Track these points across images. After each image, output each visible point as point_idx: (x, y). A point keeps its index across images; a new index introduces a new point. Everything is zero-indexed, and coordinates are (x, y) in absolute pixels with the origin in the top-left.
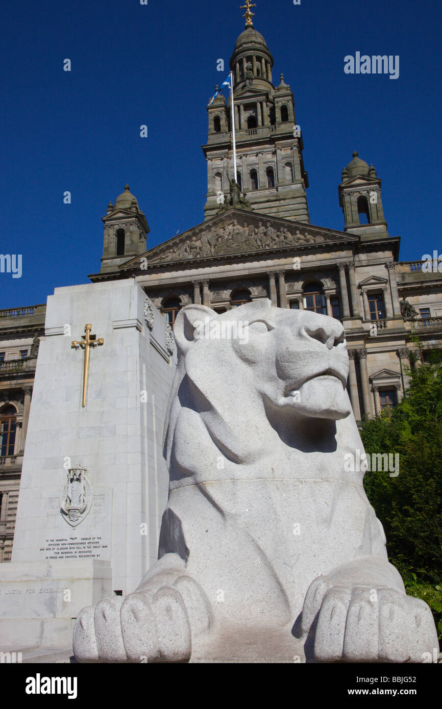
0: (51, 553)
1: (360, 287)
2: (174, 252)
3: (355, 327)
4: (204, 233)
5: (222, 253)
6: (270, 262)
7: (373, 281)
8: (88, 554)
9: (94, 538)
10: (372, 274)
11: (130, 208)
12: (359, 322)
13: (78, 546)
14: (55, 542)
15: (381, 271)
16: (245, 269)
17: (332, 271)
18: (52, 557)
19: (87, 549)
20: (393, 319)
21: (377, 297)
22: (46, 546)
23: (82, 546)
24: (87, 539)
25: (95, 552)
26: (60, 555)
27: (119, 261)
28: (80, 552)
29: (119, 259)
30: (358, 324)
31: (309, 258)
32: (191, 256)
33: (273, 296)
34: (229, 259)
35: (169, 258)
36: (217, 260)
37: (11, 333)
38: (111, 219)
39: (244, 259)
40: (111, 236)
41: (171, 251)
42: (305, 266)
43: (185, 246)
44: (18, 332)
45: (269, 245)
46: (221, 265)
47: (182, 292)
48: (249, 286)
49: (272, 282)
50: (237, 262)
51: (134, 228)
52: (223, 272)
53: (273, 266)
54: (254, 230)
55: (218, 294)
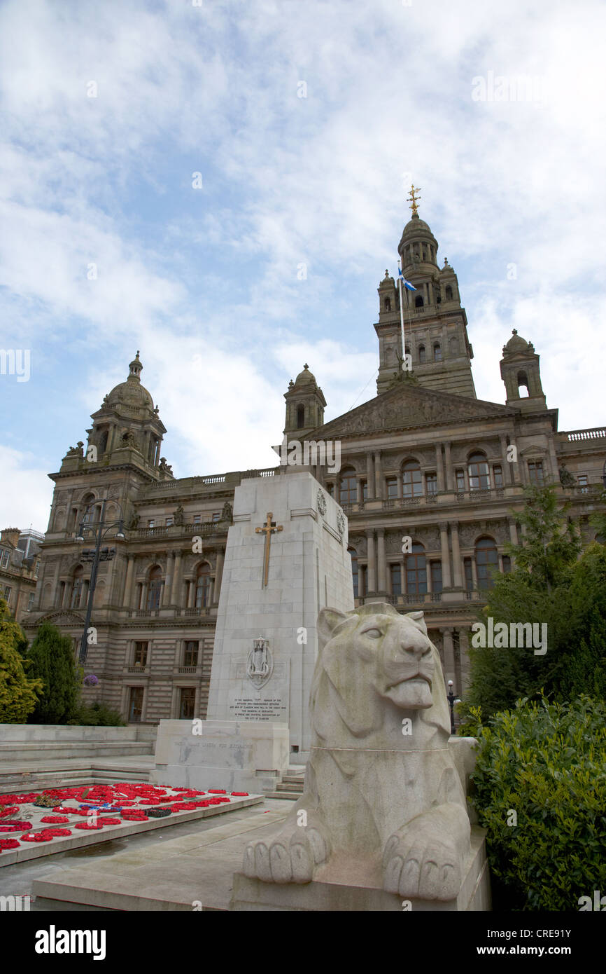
0: (239, 711)
1: (521, 456)
2: (348, 425)
3: (517, 494)
4: (375, 408)
5: (392, 426)
6: (437, 434)
7: (533, 451)
8: (270, 713)
9: (274, 701)
10: (532, 444)
11: (309, 385)
12: (519, 490)
13: (262, 706)
14: (243, 702)
16: (413, 440)
17: (495, 441)
18: (239, 714)
19: (268, 710)
22: (235, 704)
23: (265, 706)
24: (269, 701)
25: (276, 712)
26: (247, 713)
28: (263, 711)
29: (299, 432)
30: (519, 491)
31: (473, 429)
32: (364, 429)
33: (439, 467)
34: (399, 431)
35: (344, 431)
36: (387, 432)
37: (205, 498)
38: (292, 396)
39: (413, 431)
40: (292, 410)
41: (346, 424)
42: (467, 437)
43: (359, 420)
44: (210, 497)
45: (435, 418)
46: (392, 436)
47: (356, 462)
48: (418, 456)
49: (438, 452)
50: (407, 434)
51: (312, 403)
52: (393, 443)
53: (440, 437)
54: (421, 404)
55: (388, 463)
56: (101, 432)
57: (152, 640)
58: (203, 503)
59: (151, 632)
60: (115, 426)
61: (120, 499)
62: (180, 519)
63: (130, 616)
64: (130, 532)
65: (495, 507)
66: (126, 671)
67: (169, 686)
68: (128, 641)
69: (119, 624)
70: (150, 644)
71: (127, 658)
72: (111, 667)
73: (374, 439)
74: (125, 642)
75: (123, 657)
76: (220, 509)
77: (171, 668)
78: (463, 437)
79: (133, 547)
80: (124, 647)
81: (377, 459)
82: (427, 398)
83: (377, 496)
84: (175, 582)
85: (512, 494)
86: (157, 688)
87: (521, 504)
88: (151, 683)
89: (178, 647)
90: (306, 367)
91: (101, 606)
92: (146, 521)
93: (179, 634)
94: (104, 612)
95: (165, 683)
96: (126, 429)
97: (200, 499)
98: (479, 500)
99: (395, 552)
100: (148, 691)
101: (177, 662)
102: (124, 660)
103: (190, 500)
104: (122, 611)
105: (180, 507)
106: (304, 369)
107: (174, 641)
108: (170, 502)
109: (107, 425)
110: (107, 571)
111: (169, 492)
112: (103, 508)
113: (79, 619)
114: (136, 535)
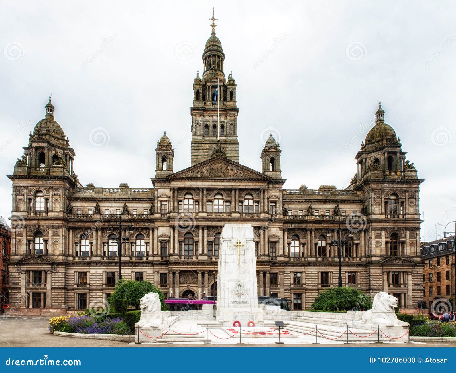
1: (268, 199)
2: (192, 173)
4: (205, 165)
5: (213, 177)
6: (233, 184)
7: (273, 197)
10: (273, 194)
11: (167, 145)
14: (234, 302)
15: (277, 194)
16: (222, 185)
17: (257, 190)
20: (279, 214)
21: (273, 206)
27: (163, 173)
30: (267, 215)
31: (250, 184)
32: (199, 176)
33: (233, 199)
34: (216, 180)
35: (189, 175)
36: (211, 179)
37: (111, 200)
38: (160, 150)
39: (222, 181)
40: (160, 159)
41: (190, 172)
42: (247, 187)
43: (197, 171)
44: (115, 200)
45: (233, 176)
46: (212, 182)
47: (193, 192)
48: (223, 193)
49: (233, 192)
50: (219, 182)
51: (171, 157)
52: (213, 185)
53: (235, 185)
54: (227, 167)
55: (209, 194)
56: (38, 152)
57: (89, 272)
58: (110, 203)
59: (88, 268)
60: (48, 149)
61: (61, 196)
62: (98, 210)
63: (74, 259)
64: (69, 215)
65: (256, 221)
66: (75, 286)
67: (101, 293)
68: (75, 272)
69: (69, 264)
70: (88, 274)
71: (75, 280)
72: (67, 284)
73: (204, 182)
74: (73, 272)
75: (73, 280)
76: (121, 207)
77: (101, 285)
78: (244, 187)
79: (71, 223)
80: (73, 275)
81: (205, 192)
82: (230, 165)
83: (204, 210)
84: (99, 243)
85: (264, 216)
86: (95, 294)
87: (267, 221)
88: (91, 291)
89: (104, 275)
90: (165, 133)
91: (58, 254)
92: (76, 209)
93: (104, 268)
94: (61, 257)
95: (99, 291)
96: (54, 152)
97: (108, 200)
98: (249, 217)
99: (211, 237)
100: (89, 295)
101: (104, 282)
102: (74, 281)
103: (103, 200)
104: (70, 257)
105: (97, 203)
106: (164, 135)
107: (102, 272)
108: (90, 200)
109: (43, 148)
110: (59, 236)
111: (88, 194)
112: (50, 200)
113: (47, 260)
114: (72, 217)
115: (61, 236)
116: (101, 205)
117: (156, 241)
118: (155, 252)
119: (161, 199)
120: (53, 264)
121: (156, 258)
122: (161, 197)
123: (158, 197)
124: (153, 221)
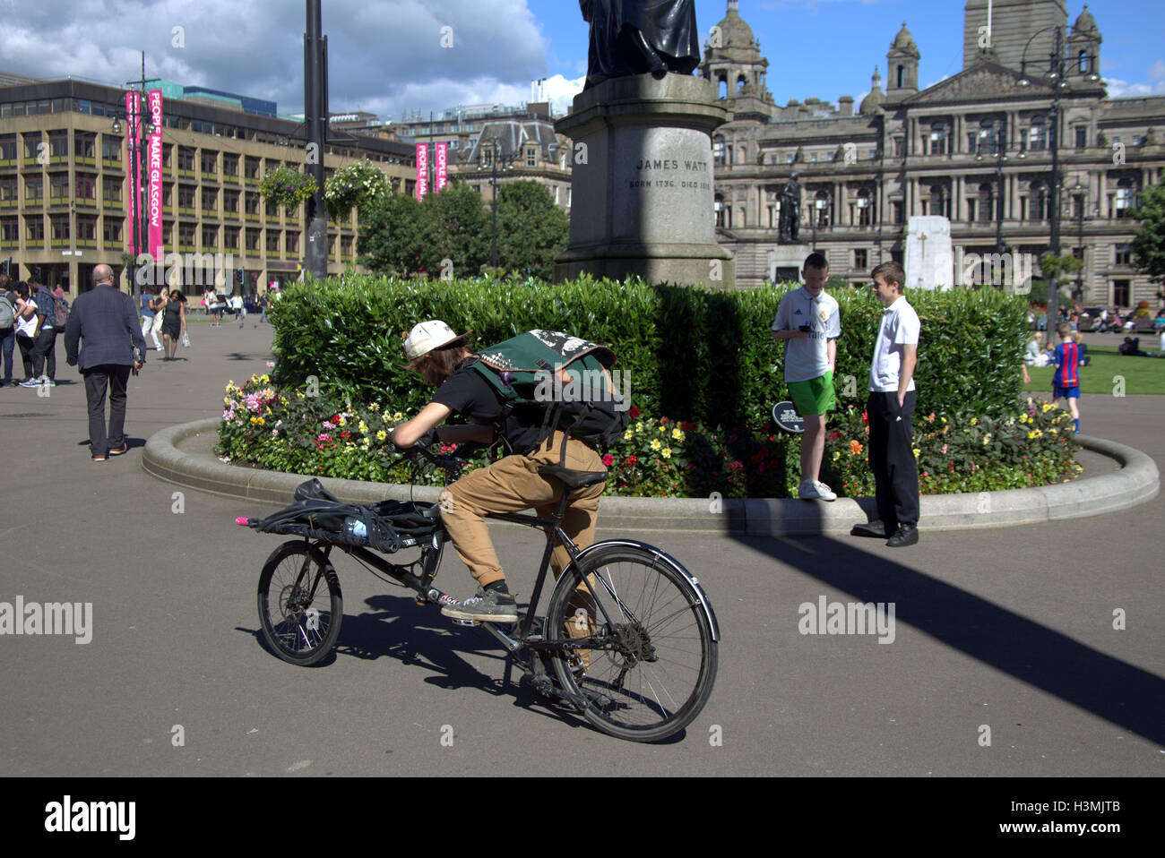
1: (1070, 123)
3: (1062, 155)
4: (962, 79)
5: (975, 96)
6: (1009, 105)
11: (907, 47)
12: (1064, 151)
15: (1086, 113)
16: (990, 108)
20: (1090, 147)
21: (1081, 133)
27: (898, 92)
33: (1009, 130)
34: (980, 101)
35: (936, 96)
36: (971, 101)
37: (821, 141)
38: (894, 57)
39: (991, 101)
40: (894, 71)
41: (938, 91)
43: (949, 88)
44: (827, 141)
45: (1009, 91)
46: (975, 104)
47: (945, 120)
48: (993, 119)
49: (1010, 116)
50: (986, 103)
51: (911, 65)
52: (975, 109)
53: (1012, 107)
54: (999, 79)
55: (971, 122)
56: (718, 76)
58: (819, 145)
60: (731, 71)
61: (749, 141)
62: (800, 158)
64: (759, 167)
76: (832, 151)
78: (1029, 108)
81: (963, 121)
82: (1004, 73)
90: (904, 25)
91: (744, 227)
92: (769, 157)
96: (739, 71)
97: (815, 141)
99: (972, 191)
103: (807, 142)
105: (799, 147)
106: (902, 28)
108: (789, 143)
110: (745, 200)
111: (786, 132)
112: (734, 148)
113: (730, 236)
114: (764, 169)
115: (749, 199)
116: (805, 148)
117: (886, 201)
118: (885, 219)
119: (893, 135)
120: (738, 241)
121: (885, 229)
122: (893, 132)
123: (889, 134)
124: (880, 172)
